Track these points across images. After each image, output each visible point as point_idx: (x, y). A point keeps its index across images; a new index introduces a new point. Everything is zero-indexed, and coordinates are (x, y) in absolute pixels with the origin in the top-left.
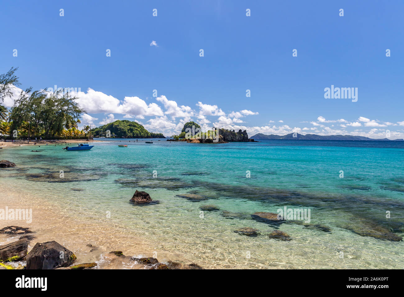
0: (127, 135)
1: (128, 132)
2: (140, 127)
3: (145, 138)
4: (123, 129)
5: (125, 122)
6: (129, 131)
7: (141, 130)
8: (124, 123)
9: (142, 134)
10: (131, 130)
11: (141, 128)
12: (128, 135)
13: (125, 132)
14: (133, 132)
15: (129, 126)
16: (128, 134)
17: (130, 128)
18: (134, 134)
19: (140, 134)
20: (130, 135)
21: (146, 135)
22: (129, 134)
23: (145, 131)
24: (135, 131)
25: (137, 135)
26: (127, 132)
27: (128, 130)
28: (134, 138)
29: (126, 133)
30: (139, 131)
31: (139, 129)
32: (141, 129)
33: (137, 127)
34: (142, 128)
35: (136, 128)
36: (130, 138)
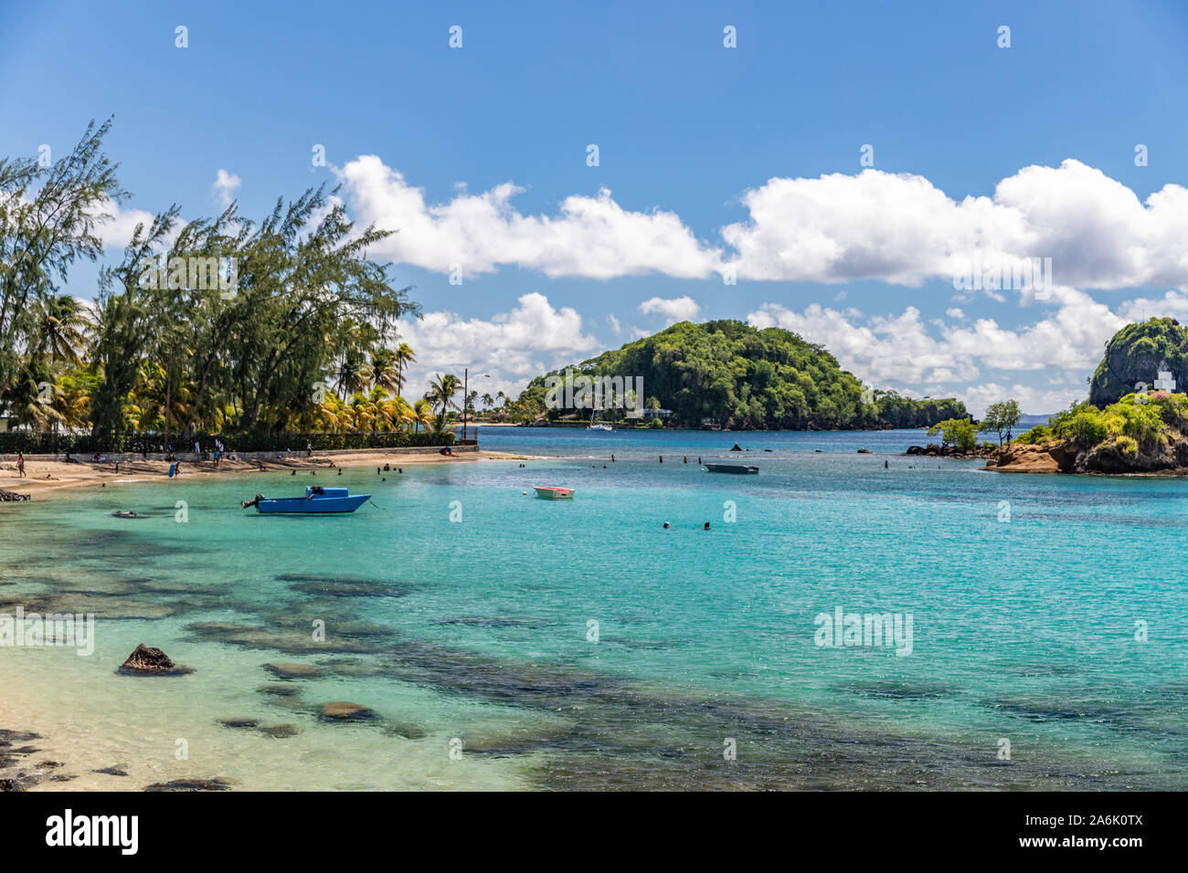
0: (731, 413)
1: (739, 396)
2: (814, 362)
3: (844, 428)
4: (708, 377)
5: (719, 334)
6: (746, 389)
7: (818, 381)
8: (715, 341)
9: (825, 402)
10: (758, 381)
11: (816, 369)
12: (737, 412)
13: (720, 395)
14: (768, 395)
15: (746, 354)
16: (734, 407)
17: (750, 370)
18: (771, 405)
19: (812, 403)
20: (747, 409)
21: (850, 412)
22: (743, 404)
23: (844, 387)
24: (780, 389)
25: (794, 410)
26: (731, 394)
27: (740, 381)
28: (776, 429)
29: (727, 396)
30: (805, 386)
31: (804, 376)
32: (821, 374)
33: (792, 364)
34: (822, 369)
35: (787, 369)
36: (748, 429)
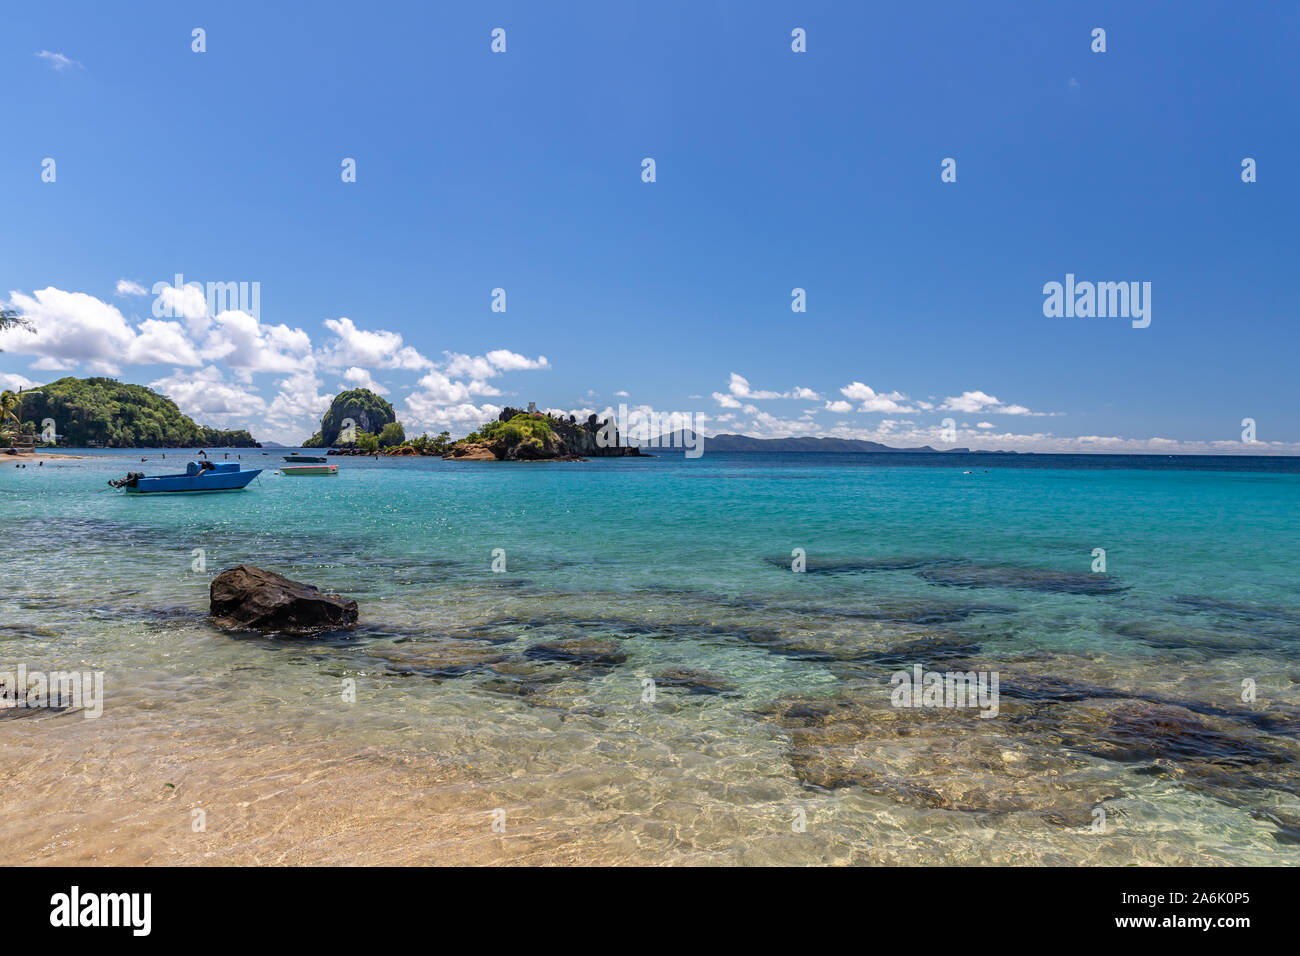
0: (111, 437)
1: (116, 426)
2: (163, 406)
3: (183, 446)
4: (91, 413)
5: (98, 386)
6: (120, 421)
7: (167, 418)
8: (96, 390)
9: (171, 431)
10: (128, 417)
11: (165, 410)
12: (115, 436)
13: (102, 425)
14: (136, 426)
15: (118, 399)
16: (112, 433)
17: (122, 410)
18: (138, 432)
19: (164, 431)
20: (122, 434)
21: (188, 437)
22: (119, 431)
23: (183, 421)
24: (143, 422)
25: (153, 435)
26: (110, 425)
27: (115, 417)
28: (141, 447)
29: (106, 426)
30: (158, 420)
31: (158, 415)
32: (168, 413)
33: (149, 407)
34: (169, 410)
35: (146, 410)
36: (123, 447)
